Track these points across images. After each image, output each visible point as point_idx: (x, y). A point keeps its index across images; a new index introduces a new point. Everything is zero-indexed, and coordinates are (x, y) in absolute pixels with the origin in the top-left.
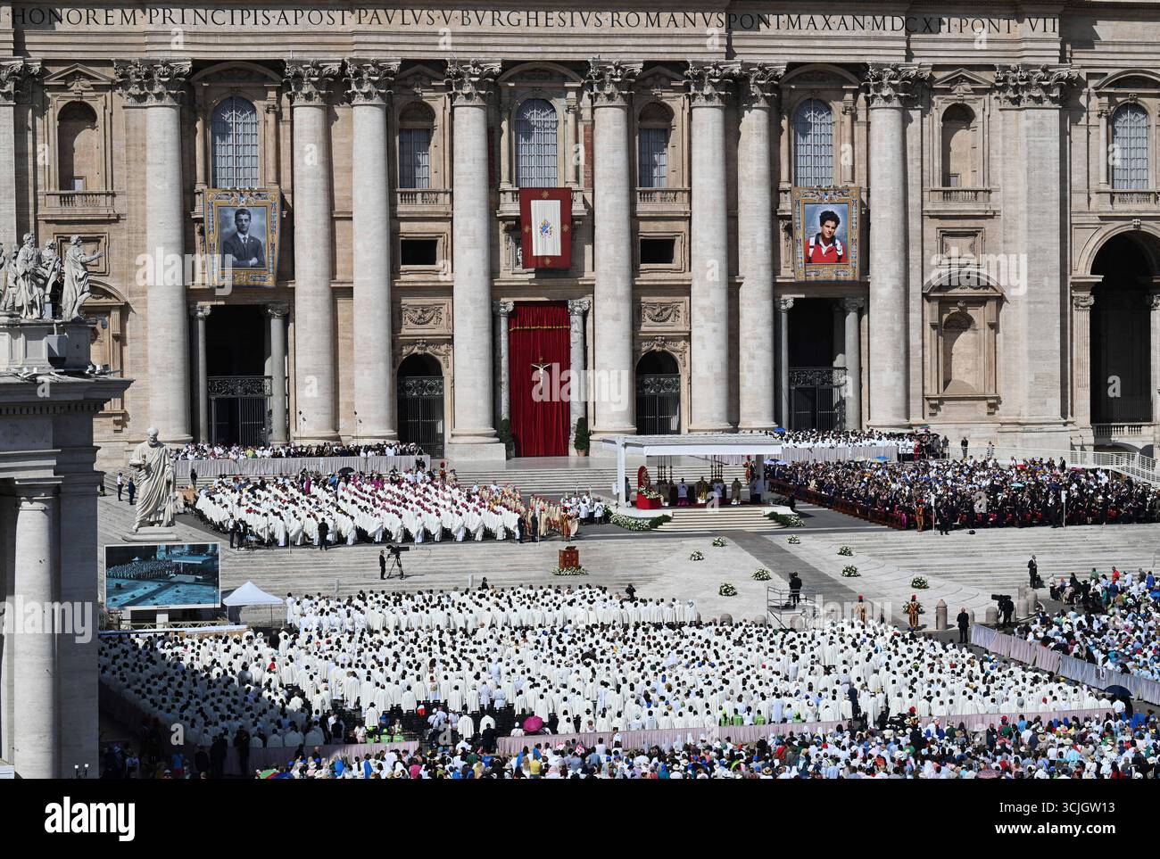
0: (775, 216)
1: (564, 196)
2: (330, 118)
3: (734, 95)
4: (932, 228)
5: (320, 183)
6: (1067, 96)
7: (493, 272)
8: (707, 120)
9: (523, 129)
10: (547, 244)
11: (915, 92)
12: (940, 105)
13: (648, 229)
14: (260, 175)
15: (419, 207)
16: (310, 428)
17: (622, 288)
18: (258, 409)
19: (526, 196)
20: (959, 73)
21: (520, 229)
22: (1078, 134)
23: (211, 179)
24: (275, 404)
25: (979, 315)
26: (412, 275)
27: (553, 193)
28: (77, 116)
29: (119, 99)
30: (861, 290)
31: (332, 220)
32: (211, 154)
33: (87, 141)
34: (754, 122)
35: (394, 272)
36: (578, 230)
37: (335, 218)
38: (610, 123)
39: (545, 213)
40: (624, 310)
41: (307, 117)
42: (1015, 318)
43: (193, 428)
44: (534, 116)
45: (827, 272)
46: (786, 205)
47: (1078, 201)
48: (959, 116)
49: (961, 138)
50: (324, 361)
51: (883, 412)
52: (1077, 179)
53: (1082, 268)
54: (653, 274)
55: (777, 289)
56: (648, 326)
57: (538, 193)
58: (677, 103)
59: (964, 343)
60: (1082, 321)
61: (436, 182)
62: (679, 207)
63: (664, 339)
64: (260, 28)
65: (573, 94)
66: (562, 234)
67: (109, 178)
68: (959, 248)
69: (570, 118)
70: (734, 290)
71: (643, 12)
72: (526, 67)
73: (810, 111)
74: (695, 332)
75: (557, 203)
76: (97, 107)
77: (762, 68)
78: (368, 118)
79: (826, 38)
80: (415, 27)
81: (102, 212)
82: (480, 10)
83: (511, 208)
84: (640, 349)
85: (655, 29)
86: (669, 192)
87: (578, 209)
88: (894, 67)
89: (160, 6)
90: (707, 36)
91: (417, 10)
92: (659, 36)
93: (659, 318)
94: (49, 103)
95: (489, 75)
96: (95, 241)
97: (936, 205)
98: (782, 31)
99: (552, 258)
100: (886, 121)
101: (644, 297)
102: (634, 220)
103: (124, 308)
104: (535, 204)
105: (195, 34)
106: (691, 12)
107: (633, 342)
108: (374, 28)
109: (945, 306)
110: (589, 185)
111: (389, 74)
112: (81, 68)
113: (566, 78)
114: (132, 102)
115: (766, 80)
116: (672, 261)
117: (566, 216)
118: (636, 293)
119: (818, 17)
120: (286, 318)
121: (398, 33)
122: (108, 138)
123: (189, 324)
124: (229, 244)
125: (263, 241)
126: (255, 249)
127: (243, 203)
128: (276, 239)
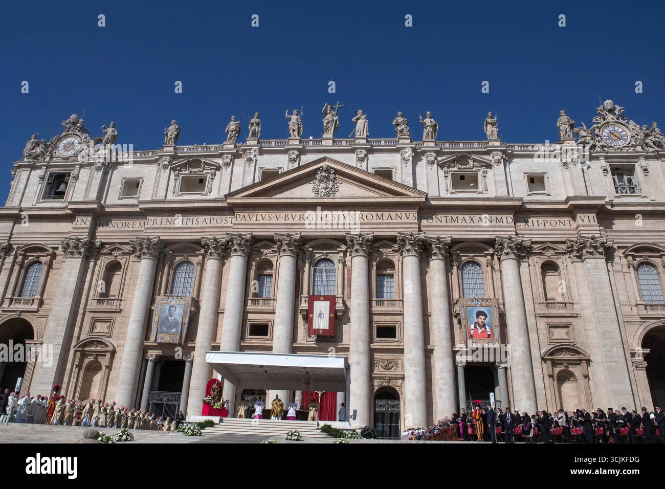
0: (452, 315)
1: (332, 299)
2: (223, 265)
3: (424, 250)
4: (542, 323)
7: (294, 338)
8: (409, 263)
9: (315, 268)
10: (322, 323)
11: (523, 253)
12: (538, 260)
13: (379, 320)
15: (261, 307)
19: (312, 299)
20: (546, 246)
21: (308, 318)
22: (618, 275)
25: (577, 371)
26: (253, 340)
27: (326, 298)
29: (131, 259)
34: (436, 266)
35: (242, 339)
36: (339, 317)
37: (218, 312)
38: (358, 264)
39: (322, 309)
41: (211, 264)
42: (598, 370)
46: (457, 307)
47: (625, 310)
48: (549, 267)
49: (553, 280)
52: (623, 298)
53: (635, 345)
54: (383, 343)
55: (454, 354)
56: (378, 371)
57: (318, 298)
59: (571, 390)
60: (641, 376)
62: (396, 308)
63: (390, 379)
64: (194, 226)
65: (341, 254)
66: (330, 318)
67: (121, 293)
68: (560, 334)
69: (341, 265)
70: (428, 353)
71: (374, 214)
72: (318, 242)
73: (470, 267)
74: (406, 374)
75: (328, 303)
76: (122, 262)
77: (438, 239)
78: (235, 263)
79: (472, 227)
80: (262, 222)
81: (114, 308)
82: (294, 214)
83: (304, 305)
84: (377, 383)
85: (381, 221)
86: (391, 301)
87: (339, 306)
88: (510, 238)
89: (152, 218)
90: (408, 223)
91: (264, 214)
92: (382, 224)
93: (387, 367)
94: (104, 261)
95: (295, 241)
96: (109, 321)
97: (543, 310)
98: (449, 224)
99: (324, 330)
100: (508, 266)
101: (377, 356)
102: (371, 314)
103: (113, 353)
104: (316, 303)
105: (165, 228)
106: (399, 213)
107: (371, 379)
108: (243, 222)
109: (554, 363)
110: (349, 297)
111: (247, 241)
112: (118, 246)
113: (339, 247)
114: (136, 259)
115: (441, 246)
116: (395, 337)
117: (333, 309)
118: (371, 352)
119: (467, 217)
120: (192, 362)
121: (253, 224)
122: (124, 276)
123: (143, 362)
124: (164, 322)
125: (180, 320)
126: (175, 324)
127: (174, 302)
128: (186, 320)
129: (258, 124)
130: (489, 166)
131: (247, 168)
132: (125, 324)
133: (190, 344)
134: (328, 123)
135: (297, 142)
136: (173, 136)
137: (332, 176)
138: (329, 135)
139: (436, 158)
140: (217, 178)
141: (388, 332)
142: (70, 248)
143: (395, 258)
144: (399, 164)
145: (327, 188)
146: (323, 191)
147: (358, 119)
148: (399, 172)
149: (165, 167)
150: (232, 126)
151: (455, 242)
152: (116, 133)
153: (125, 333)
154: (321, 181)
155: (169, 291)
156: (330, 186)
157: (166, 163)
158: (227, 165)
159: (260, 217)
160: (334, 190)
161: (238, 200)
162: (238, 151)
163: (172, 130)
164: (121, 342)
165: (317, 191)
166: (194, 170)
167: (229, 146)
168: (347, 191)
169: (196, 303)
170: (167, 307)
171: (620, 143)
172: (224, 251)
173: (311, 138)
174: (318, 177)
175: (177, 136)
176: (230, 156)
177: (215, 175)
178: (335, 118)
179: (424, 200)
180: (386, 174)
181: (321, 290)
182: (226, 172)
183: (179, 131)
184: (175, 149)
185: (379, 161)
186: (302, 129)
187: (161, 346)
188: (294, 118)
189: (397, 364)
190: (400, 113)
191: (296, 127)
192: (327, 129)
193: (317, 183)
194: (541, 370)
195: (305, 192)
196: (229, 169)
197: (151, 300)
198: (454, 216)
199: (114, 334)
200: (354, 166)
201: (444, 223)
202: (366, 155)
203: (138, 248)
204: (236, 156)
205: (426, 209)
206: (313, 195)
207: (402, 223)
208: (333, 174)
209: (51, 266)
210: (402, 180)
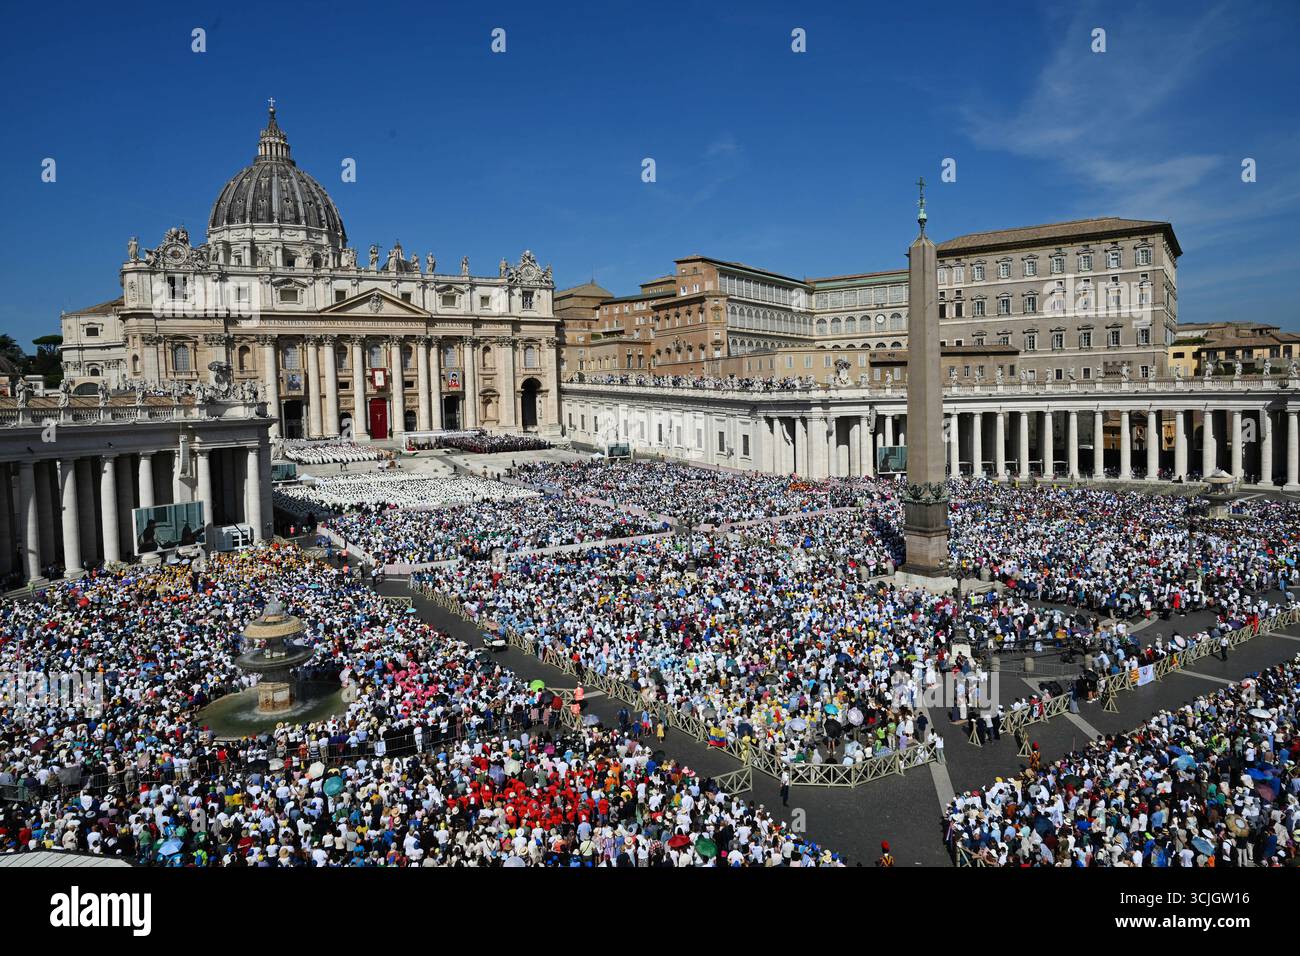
0: (440, 375)
1: (384, 370)
2: (318, 350)
3: (429, 344)
4: (481, 378)
5: (316, 367)
6: (514, 345)
7: (365, 390)
8: (422, 350)
9: (372, 353)
10: (380, 382)
11: (475, 343)
12: (482, 346)
13: (406, 379)
14: (298, 365)
15: (344, 374)
16: (315, 433)
17: (400, 394)
18: (300, 428)
19: (373, 370)
20: (486, 338)
21: (372, 379)
22: (517, 353)
23: (285, 367)
24: (305, 427)
25: (493, 399)
26: (343, 392)
27: (381, 370)
28: (244, 350)
29: (256, 345)
30: (463, 393)
31: (319, 377)
32: (284, 360)
33: (247, 357)
34: (434, 351)
35: (337, 391)
36: (388, 379)
37: (320, 377)
38: (396, 351)
39: (379, 375)
40: (401, 399)
41: (311, 350)
42: (503, 400)
43: (281, 434)
44: (375, 349)
45: (454, 389)
46: (443, 372)
47: (517, 370)
48: (487, 349)
49: (487, 355)
50: (318, 415)
51: (470, 424)
52: (517, 365)
53: (519, 387)
54: (408, 390)
55: (441, 394)
56: (407, 404)
57: (377, 370)
58: (413, 346)
59: (490, 406)
60: (519, 400)
61: (348, 367)
62: (415, 373)
63: (413, 407)
64: (298, 327)
65: (385, 345)
66: (384, 380)
67: (254, 367)
68: (488, 382)
69: (385, 351)
70: (430, 394)
71: (404, 323)
72: (373, 339)
73: (448, 348)
74: (420, 404)
76: (250, 347)
77: (436, 337)
78: (328, 352)
79: (452, 330)
80: (342, 327)
81: (252, 375)
82: (361, 322)
83: (369, 374)
84: (408, 410)
86: (413, 368)
87: (388, 374)
88: (470, 336)
90: (421, 329)
91: (342, 322)
92: (408, 329)
93: (411, 402)
94: (237, 346)
95: (362, 338)
97: (482, 372)
98: (441, 329)
99: (381, 386)
100: (468, 350)
101: (406, 396)
102: (403, 376)
104: (375, 373)
105: (278, 328)
106: (417, 323)
107: (404, 408)
108: (329, 327)
109: (485, 397)
110: (392, 369)
111: (333, 338)
112: (244, 337)
113: (385, 340)
114: (261, 346)
115: (437, 341)
116: (415, 387)
117: (384, 375)
118: (404, 395)
119: (451, 324)
120: (310, 403)
121: (337, 328)
122: (254, 355)
123: (280, 404)
124: (290, 384)
125: (300, 383)
126: (298, 385)
127: (294, 373)
128: (303, 382)
130: (463, 293)
131: (326, 290)
133: (307, 395)
134: (373, 259)
135: (356, 273)
138: (374, 267)
139: (434, 287)
140: (305, 293)
141: (411, 385)
144: (415, 290)
145: (377, 307)
146: (374, 309)
148: (415, 296)
149: (267, 283)
151: (444, 338)
154: (373, 302)
155: (284, 364)
156: (379, 305)
157: (267, 280)
159: (341, 324)
160: (380, 307)
161: (327, 313)
162: (317, 275)
165: (372, 308)
166: (288, 286)
168: (388, 309)
169: (306, 373)
170: (290, 376)
171: (530, 278)
172: (319, 342)
173: (363, 269)
174: (372, 300)
177: (303, 291)
178: (377, 256)
179: (429, 316)
180: (406, 296)
181: (375, 366)
182: (310, 289)
184: (270, 268)
185: (405, 287)
187: (288, 397)
189: (416, 400)
191: (353, 261)
193: (372, 304)
194: (479, 400)
195: (364, 309)
196: (313, 288)
197: (278, 371)
198: (445, 324)
201: (439, 329)
202: (396, 284)
203: (262, 339)
204: (316, 278)
205: (431, 321)
206: (368, 310)
207: (418, 329)
208: (381, 298)
209: (195, 350)
210: (416, 300)
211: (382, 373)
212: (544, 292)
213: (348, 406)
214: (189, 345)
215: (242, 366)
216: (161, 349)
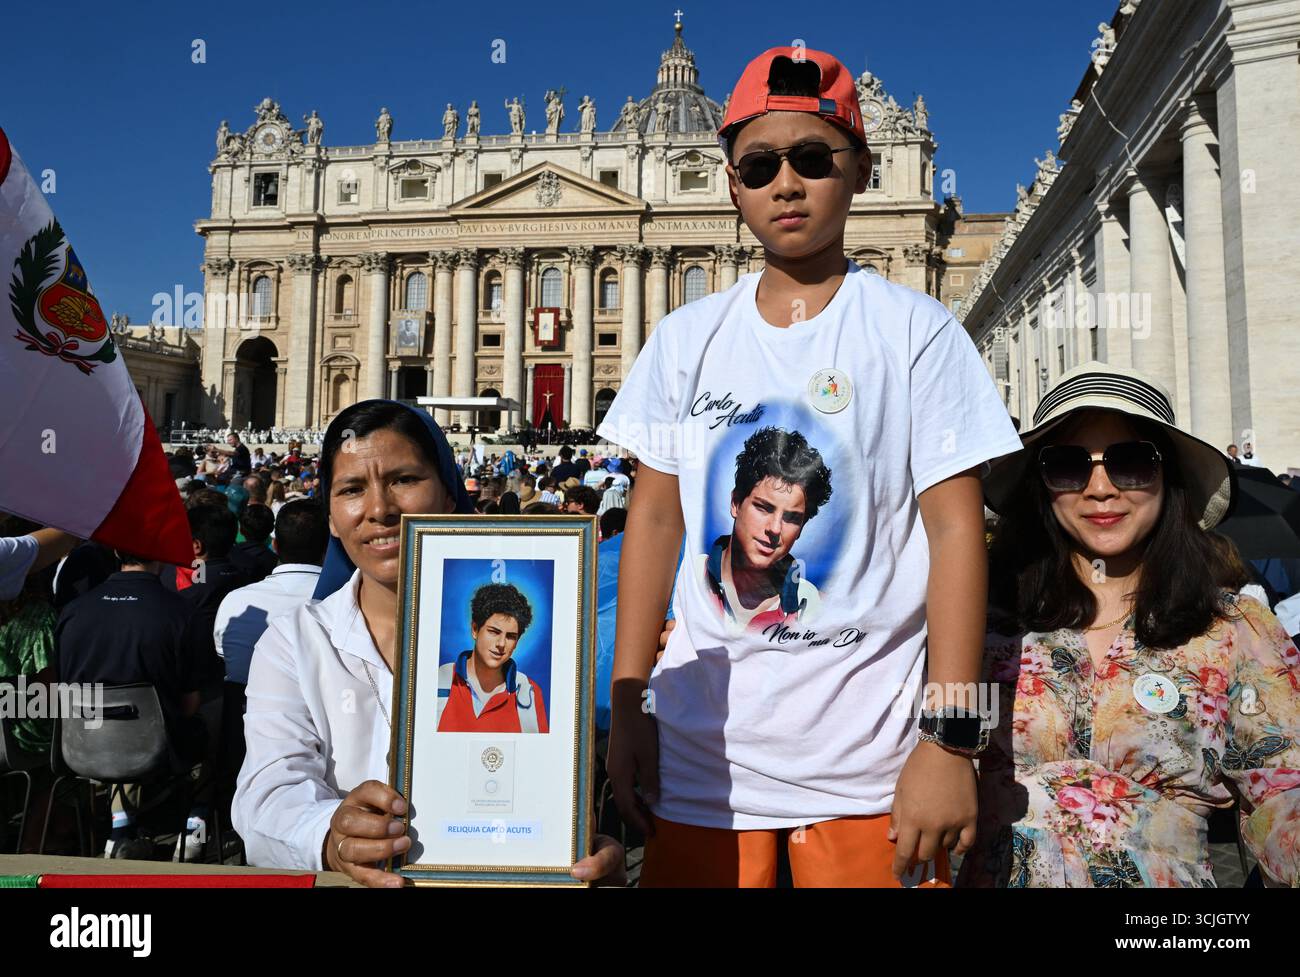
1: (556, 311)
2: (453, 278)
3: (644, 259)
5: (447, 307)
7: (523, 347)
8: (629, 273)
10: (547, 334)
13: (600, 329)
14: (426, 306)
15: (489, 320)
17: (585, 356)
19: (537, 312)
21: (535, 325)
26: (484, 351)
27: (551, 310)
28: (344, 279)
29: (361, 272)
33: (348, 291)
34: (656, 273)
35: (475, 350)
36: (562, 329)
37: (452, 325)
38: (581, 274)
39: (547, 319)
40: (586, 367)
41: (442, 277)
54: (602, 350)
56: (597, 376)
57: (542, 310)
58: (614, 266)
61: (501, 307)
62: (616, 318)
63: (609, 382)
64: (420, 237)
65: (567, 264)
66: (555, 329)
67: (356, 308)
69: (566, 275)
71: (597, 222)
72: (544, 252)
73: (694, 272)
74: (623, 378)
75: (552, 315)
76: (353, 276)
77: (659, 248)
78: (464, 276)
79: (695, 233)
80: (487, 233)
81: (352, 323)
82: (518, 224)
83: (530, 317)
84: (597, 387)
85: (603, 230)
86: (614, 311)
87: (563, 317)
88: (729, 246)
89: (377, 229)
90: (629, 233)
91: (488, 225)
92: (603, 233)
93: (607, 372)
94: (332, 275)
95: (520, 254)
96: (349, 336)
98: (672, 230)
99: (549, 341)
100: (728, 272)
101: (597, 361)
102: (592, 324)
103: (358, 366)
104: (541, 315)
105: (391, 241)
106: (621, 221)
107: (591, 383)
108: (468, 234)
110: (573, 307)
111: (473, 255)
112: (345, 259)
113: (564, 257)
114: (366, 273)
115: (662, 254)
116: (615, 344)
117: (557, 321)
118: (592, 359)
119: (690, 223)
120: (432, 371)
121: (479, 236)
122: (357, 290)
123: (387, 374)
124: (402, 337)
125: (417, 334)
126: (413, 338)
127: (409, 318)
128: (423, 333)
129: (476, 115)
131: (469, 172)
132: (365, 339)
133: (429, 356)
134: (552, 114)
135: (519, 140)
136: (386, 130)
137: (555, 181)
138: (552, 129)
139: (665, 154)
140: (438, 181)
141: (609, 339)
142: (297, 264)
143: (617, 266)
144: (624, 164)
145: (550, 195)
146: (545, 199)
147: (584, 108)
148: (624, 171)
149: (382, 168)
150: (449, 116)
151: (675, 249)
152: (321, 124)
153: (367, 348)
154: (543, 187)
155: (404, 305)
156: (553, 193)
157: (383, 164)
158: (448, 166)
159: (484, 229)
160: (557, 197)
161: (461, 210)
162: (457, 150)
163: (383, 120)
164: (364, 356)
165: (540, 198)
166: (413, 172)
167: (448, 144)
168: (571, 199)
169: (431, 316)
170: (403, 322)
172: (453, 263)
173: (534, 133)
174: (540, 182)
175: (390, 131)
176: (449, 156)
177: (436, 177)
178: (559, 108)
179: (644, 208)
180: (610, 177)
181: (549, 302)
182: (446, 173)
183: (391, 123)
184: (390, 145)
185: (606, 160)
186: (524, 122)
187: (401, 358)
188: (515, 108)
189: (616, 369)
190: (630, 98)
191: (517, 120)
192: (550, 122)
193: (540, 190)
195: (526, 200)
196: (450, 171)
197: (387, 316)
198: (678, 222)
199: (357, 348)
200: (578, 172)
201: (666, 230)
202: (591, 154)
203: (367, 262)
204: (456, 154)
205: (647, 216)
206: (536, 203)
207: (623, 233)
208: (556, 179)
209: (279, 281)
210: (627, 182)
211: (551, 316)
212: (900, 151)
213: (492, 378)
214: (272, 274)
215: (339, 307)
216: (234, 282)
